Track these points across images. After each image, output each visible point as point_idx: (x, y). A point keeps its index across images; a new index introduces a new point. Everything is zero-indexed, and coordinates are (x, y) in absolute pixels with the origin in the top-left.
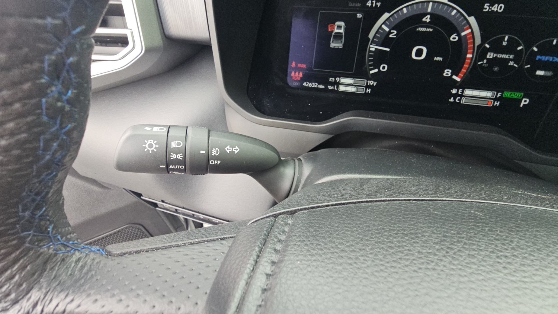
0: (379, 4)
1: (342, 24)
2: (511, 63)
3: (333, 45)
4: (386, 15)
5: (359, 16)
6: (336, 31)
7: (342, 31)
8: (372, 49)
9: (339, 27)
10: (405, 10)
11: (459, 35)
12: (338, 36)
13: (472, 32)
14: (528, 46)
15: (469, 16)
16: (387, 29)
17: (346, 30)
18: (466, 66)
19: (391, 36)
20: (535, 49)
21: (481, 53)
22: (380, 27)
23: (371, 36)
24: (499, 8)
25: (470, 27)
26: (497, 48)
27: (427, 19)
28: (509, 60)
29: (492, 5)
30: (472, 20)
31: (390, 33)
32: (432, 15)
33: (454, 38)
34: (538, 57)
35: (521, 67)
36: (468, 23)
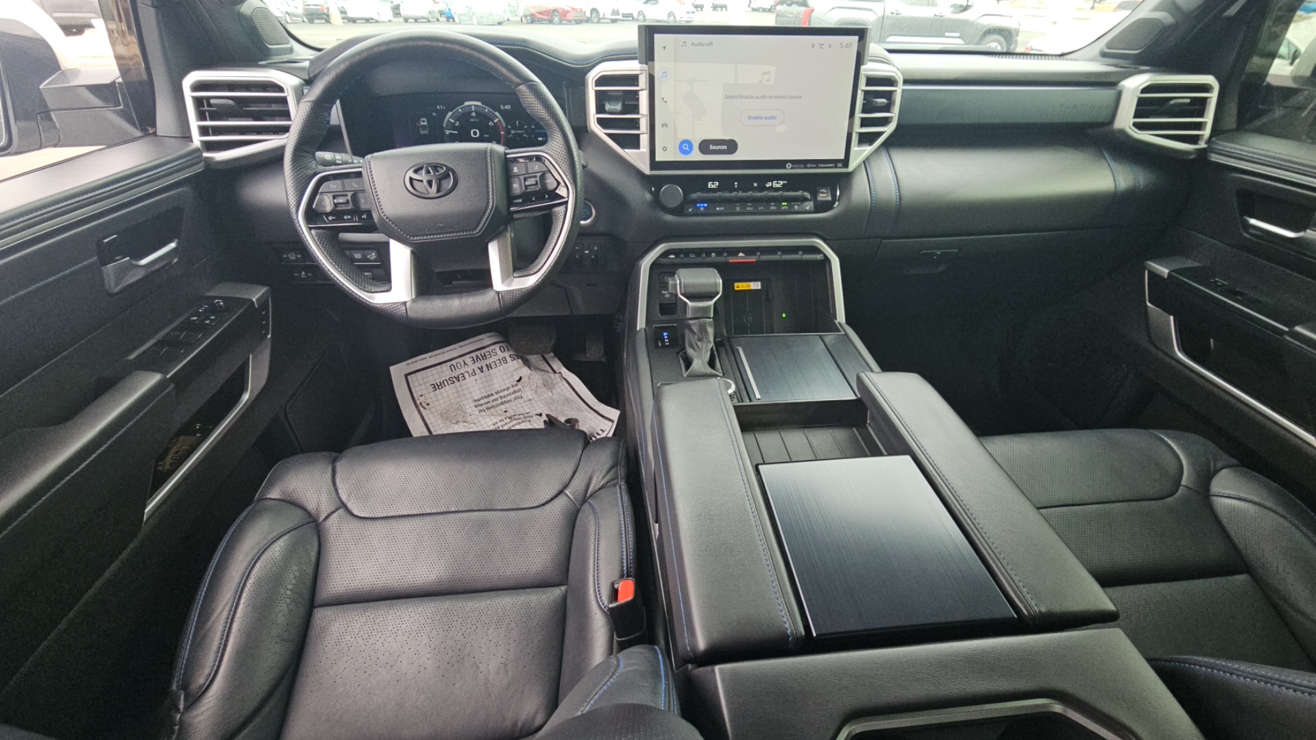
0: (444, 107)
1: (425, 119)
2: (524, 135)
3: (422, 132)
4: (450, 114)
5: (434, 114)
6: (422, 123)
7: (425, 123)
8: (447, 133)
9: (424, 121)
10: (460, 110)
11: (493, 122)
12: (424, 127)
13: (499, 120)
14: (529, 125)
15: (495, 111)
16: (453, 121)
17: (428, 122)
18: (502, 138)
19: (456, 125)
20: (533, 127)
21: (508, 132)
22: (449, 121)
23: (444, 125)
24: (508, 107)
25: (497, 118)
26: (514, 128)
27: (474, 114)
28: (523, 134)
29: (504, 106)
30: (497, 113)
31: (455, 123)
32: (476, 112)
33: (491, 124)
34: (536, 131)
35: (530, 137)
36: (495, 115)
